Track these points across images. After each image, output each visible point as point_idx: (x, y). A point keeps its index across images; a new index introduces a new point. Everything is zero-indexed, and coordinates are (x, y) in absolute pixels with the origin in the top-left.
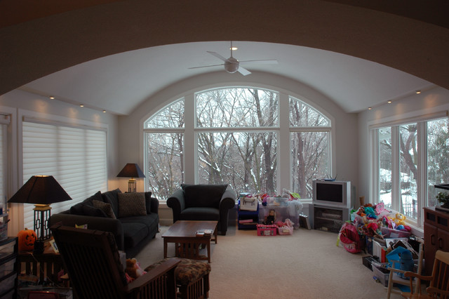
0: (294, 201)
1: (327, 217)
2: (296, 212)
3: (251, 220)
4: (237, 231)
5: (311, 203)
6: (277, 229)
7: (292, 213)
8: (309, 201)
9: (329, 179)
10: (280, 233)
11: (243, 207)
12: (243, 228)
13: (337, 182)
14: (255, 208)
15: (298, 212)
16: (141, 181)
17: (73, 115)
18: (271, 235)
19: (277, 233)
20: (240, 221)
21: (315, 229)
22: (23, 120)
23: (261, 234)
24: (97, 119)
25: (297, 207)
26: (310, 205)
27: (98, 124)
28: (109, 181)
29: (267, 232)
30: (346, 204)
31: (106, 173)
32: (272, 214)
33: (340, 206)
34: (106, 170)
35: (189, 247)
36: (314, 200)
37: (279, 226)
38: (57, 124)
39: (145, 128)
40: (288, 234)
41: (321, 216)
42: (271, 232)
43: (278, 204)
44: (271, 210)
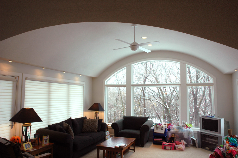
0: (188, 129)
1: (209, 141)
2: (189, 136)
3: (161, 139)
4: (152, 144)
5: (199, 130)
6: (175, 146)
7: (186, 136)
8: (198, 129)
9: (211, 116)
10: (177, 149)
11: (156, 131)
12: (156, 143)
13: (215, 118)
14: (163, 132)
15: (190, 136)
16: (103, 113)
17: (60, 77)
18: (170, 149)
19: (174, 148)
20: (155, 139)
21: (201, 148)
22: (26, 79)
23: (164, 148)
24: (77, 79)
25: (189, 133)
26: (198, 132)
27: (78, 82)
28: (84, 112)
29: (168, 148)
30: (220, 133)
31: (83, 108)
32: (173, 136)
33: (217, 135)
34: (83, 106)
35: (111, 153)
36: (200, 129)
37: (177, 144)
38: (49, 82)
39: (106, 84)
40: (181, 150)
41: (206, 140)
42: (170, 148)
43: (178, 130)
44: (173, 133)
